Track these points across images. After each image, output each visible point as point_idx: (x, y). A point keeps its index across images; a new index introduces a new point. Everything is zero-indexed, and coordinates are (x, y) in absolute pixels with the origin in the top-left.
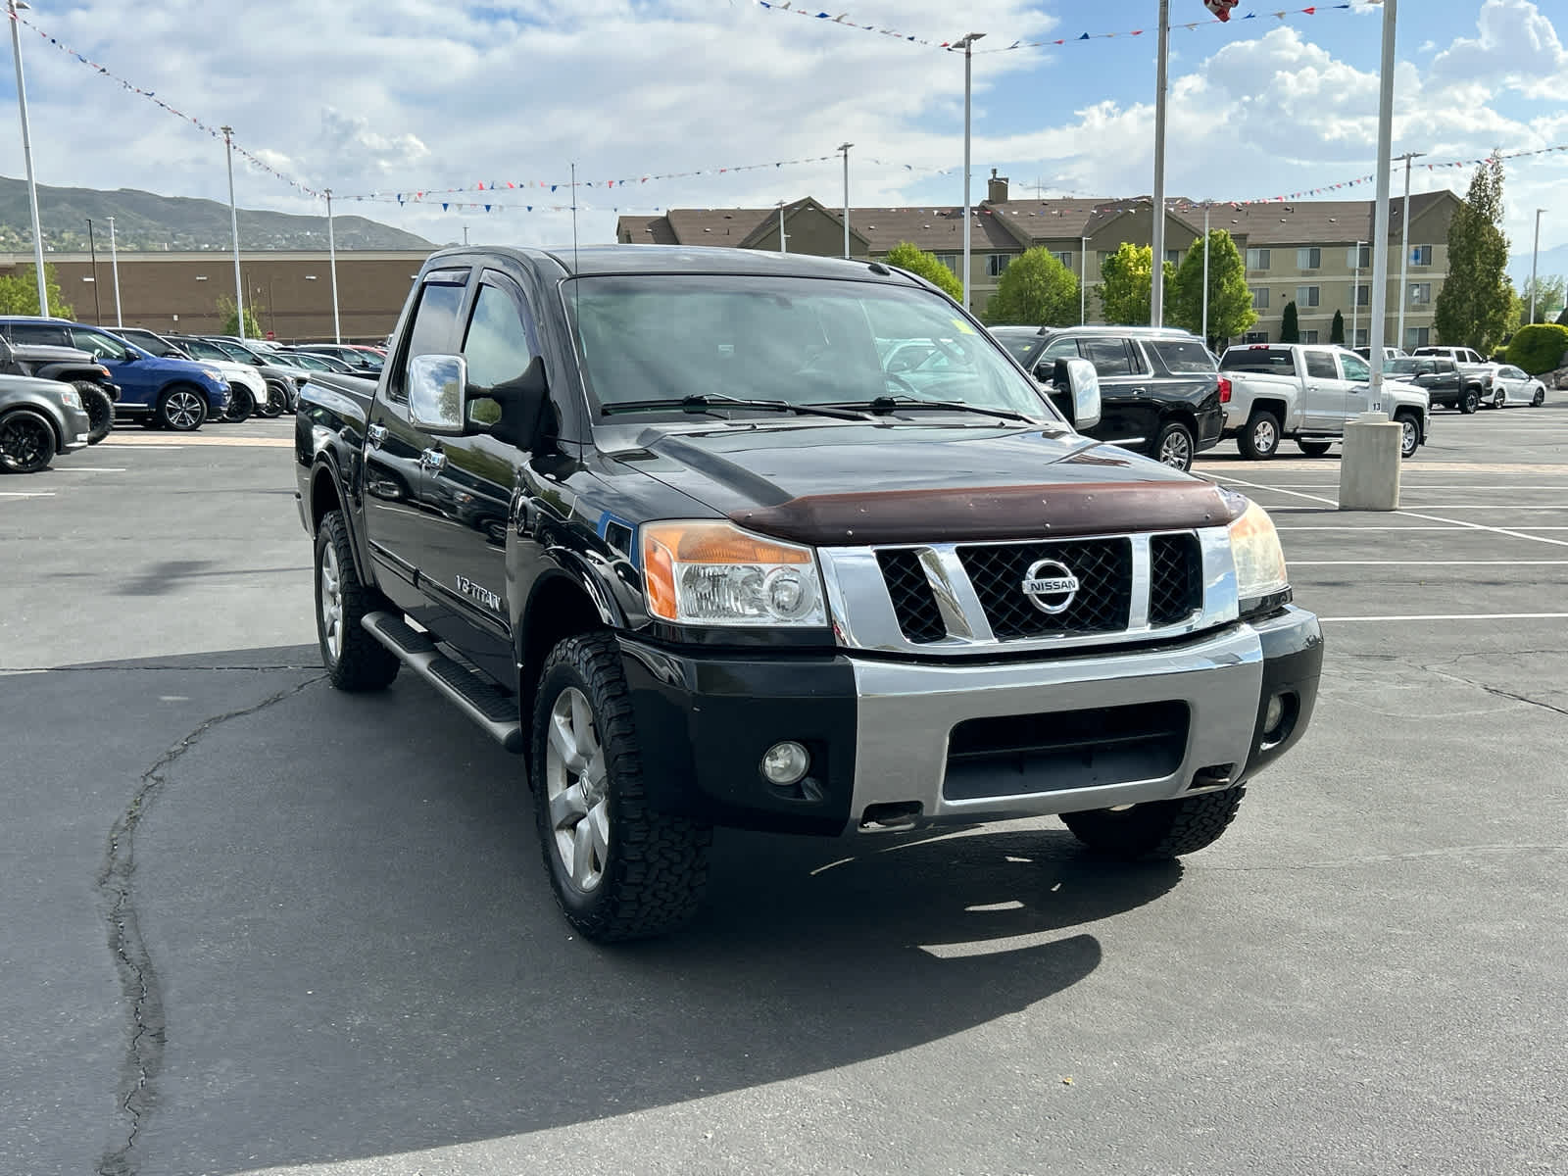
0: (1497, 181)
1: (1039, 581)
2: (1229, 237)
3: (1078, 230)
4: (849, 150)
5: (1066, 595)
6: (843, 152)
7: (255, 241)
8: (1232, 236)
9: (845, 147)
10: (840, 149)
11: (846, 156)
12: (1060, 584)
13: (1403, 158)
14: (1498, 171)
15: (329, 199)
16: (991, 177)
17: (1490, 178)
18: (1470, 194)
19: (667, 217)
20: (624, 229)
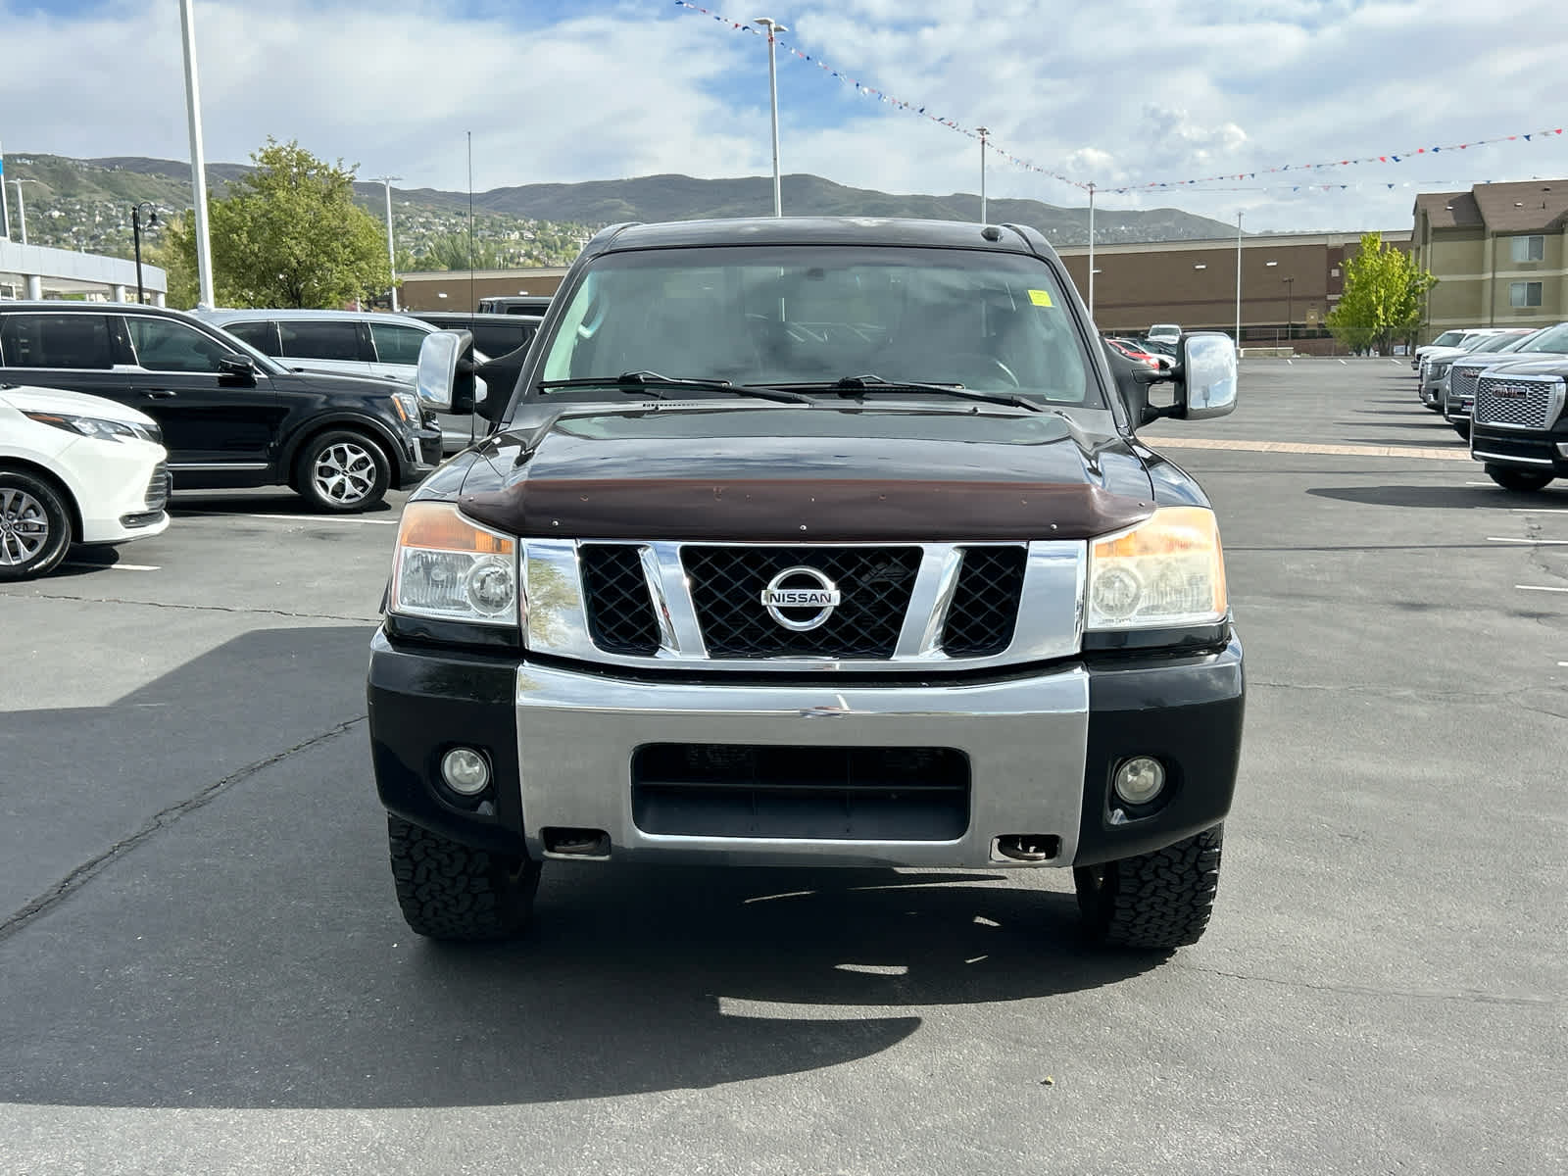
1: (782, 591)
5: (819, 610)
7: (1072, 237)
12: (808, 598)
15: (1092, 193)
19: (1473, 192)
20: (1423, 208)
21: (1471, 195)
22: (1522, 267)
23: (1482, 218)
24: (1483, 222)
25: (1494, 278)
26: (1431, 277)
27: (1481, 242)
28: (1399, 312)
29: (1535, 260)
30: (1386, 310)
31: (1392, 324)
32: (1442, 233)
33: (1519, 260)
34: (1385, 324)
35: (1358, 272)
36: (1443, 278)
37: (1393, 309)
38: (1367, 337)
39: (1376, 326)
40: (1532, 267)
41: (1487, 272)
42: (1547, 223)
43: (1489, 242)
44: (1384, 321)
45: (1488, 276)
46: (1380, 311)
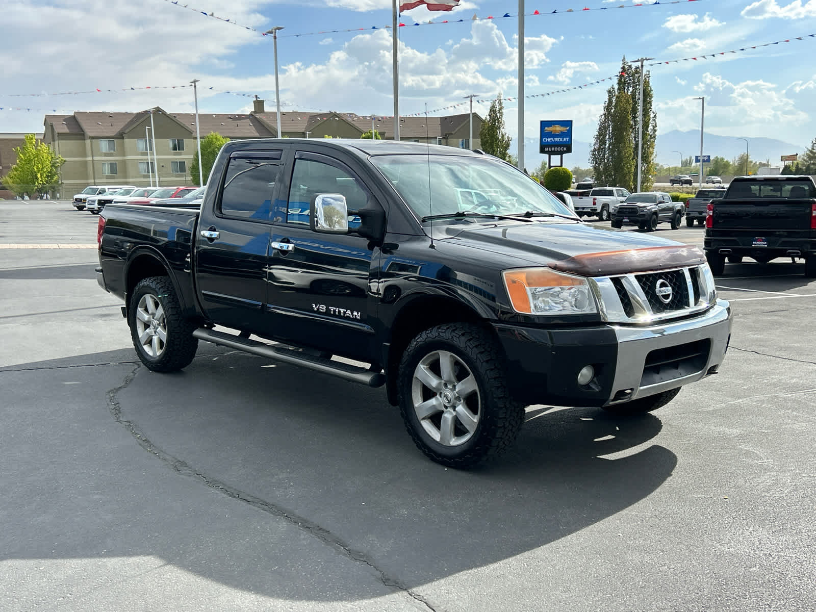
0: (500, 109)
1: (661, 289)
2: (378, 133)
3: (303, 128)
4: (197, 83)
5: (669, 295)
6: (193, 84)
8: (379, 133)
9: (195, 82)
10: (192, 82)
11: (195, 86)
12: (667, 290)
13: (469, 97)
14: (500, 104)
16: (255, 99)
17: (498, 107)
18: (490, 115)
19: (74, 116)
20: (49, 122)
21: (74, 117)
22: (106, 155)
23: (81, 129)
24: (83, 131)
25: (93, 160)
26: (62, 159)
27: (83, 141)
28: (48, 176)
29: (112, 151)
30: (41, 175)
31: (45, 183)
32: (62, 136)
33: (104, 151)
34: (41, 183)
35: (24, 154)
36: (67, 159)
37: (45, 175)
38: (33, 189)
39: (37, 184)
40: (111, 155)
41: (89, 157)
42: (116, 133)
43: (88, 142)
44: (41, 181)
45: (90, 158)
46: (39, 176)
